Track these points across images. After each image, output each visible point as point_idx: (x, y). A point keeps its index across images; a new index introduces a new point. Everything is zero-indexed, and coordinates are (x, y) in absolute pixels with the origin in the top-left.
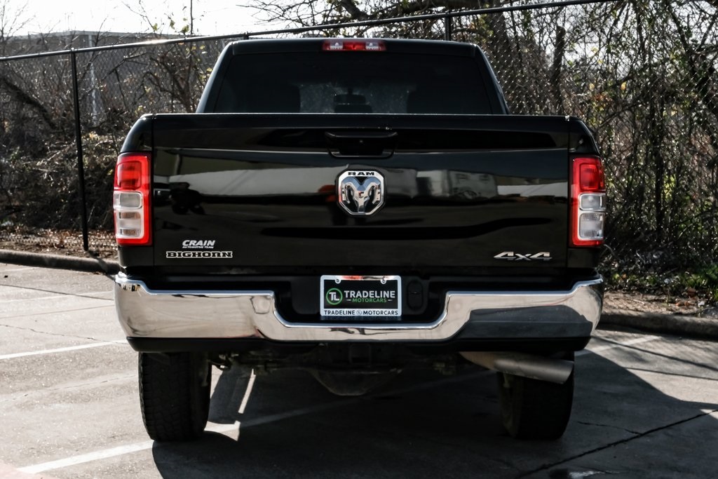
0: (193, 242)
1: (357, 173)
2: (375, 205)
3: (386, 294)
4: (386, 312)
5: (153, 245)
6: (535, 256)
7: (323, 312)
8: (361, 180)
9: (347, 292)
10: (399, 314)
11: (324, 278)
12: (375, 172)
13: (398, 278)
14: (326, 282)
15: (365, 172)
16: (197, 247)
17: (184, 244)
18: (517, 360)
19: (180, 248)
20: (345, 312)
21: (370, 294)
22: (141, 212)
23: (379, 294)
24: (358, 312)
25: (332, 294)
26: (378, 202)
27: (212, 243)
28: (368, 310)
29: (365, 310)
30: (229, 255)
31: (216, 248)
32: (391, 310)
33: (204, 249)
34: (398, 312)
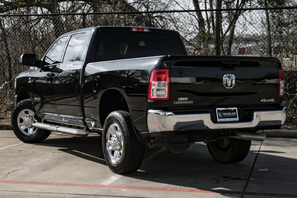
0: (181, 98)
1: (228, 75)
2: (233, 85)
3: (234, 114)
4: (234, 119)
5: (170, 100)
6: (270, 101)
7: (218, 120)
8: (229, 77)
9: (223, 113)
10: (238, 120)
11: (217, 109)
12: (233, 75)
13: (236, 108)
14: (218, 110)
15: (230, 75)
16: (183, 100)
17: (179, 99)
18: (248, 135)
19: (177, 100)
20: (224, 120)
21: (229, 114)
22: (167, 88)
23: (232, 114)
24: (227, 120)
25: (219, 114)
26: (234, 84)
27: (187, 98)
28: (230, 119)
29: (229, 119)
30: (192, 102)
31: (188, 100)
32: (236, 119)
33: (184, 101)
34: (238, 119)
